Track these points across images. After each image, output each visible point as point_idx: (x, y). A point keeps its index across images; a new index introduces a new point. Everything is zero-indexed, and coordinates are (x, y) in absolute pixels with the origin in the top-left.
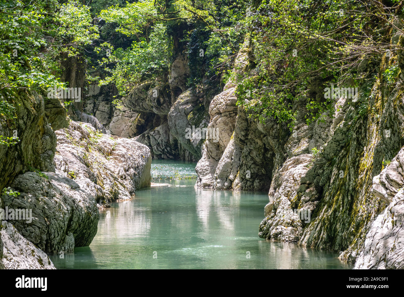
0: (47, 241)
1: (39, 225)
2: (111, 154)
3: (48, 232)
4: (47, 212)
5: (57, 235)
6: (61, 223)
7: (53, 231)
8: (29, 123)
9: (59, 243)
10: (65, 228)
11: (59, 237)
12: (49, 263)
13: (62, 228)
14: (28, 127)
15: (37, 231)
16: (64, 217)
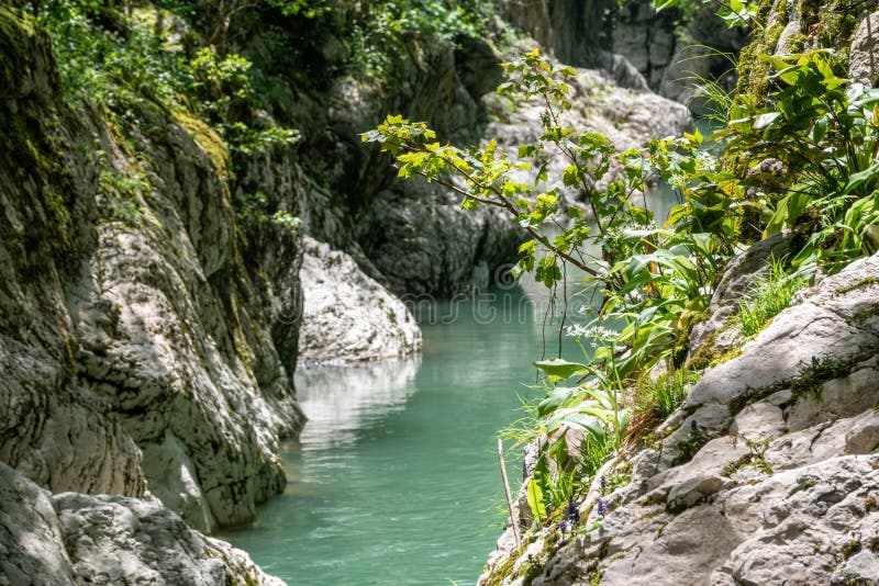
0: (441, 275)
1: (428, 250)
2: (626, 119)
3: (444, 260)
4: (443, 229)
5: (458, 266)
6: (466, 247)
7: (452, 260)
8: (420, 87)
9: (461, 279)
10: (472, 255)
11: (462, 269)
12: (407, 320)
13: (466, 254)
14: (418, 94)
15: (426, 259)
16: (470, 237)
